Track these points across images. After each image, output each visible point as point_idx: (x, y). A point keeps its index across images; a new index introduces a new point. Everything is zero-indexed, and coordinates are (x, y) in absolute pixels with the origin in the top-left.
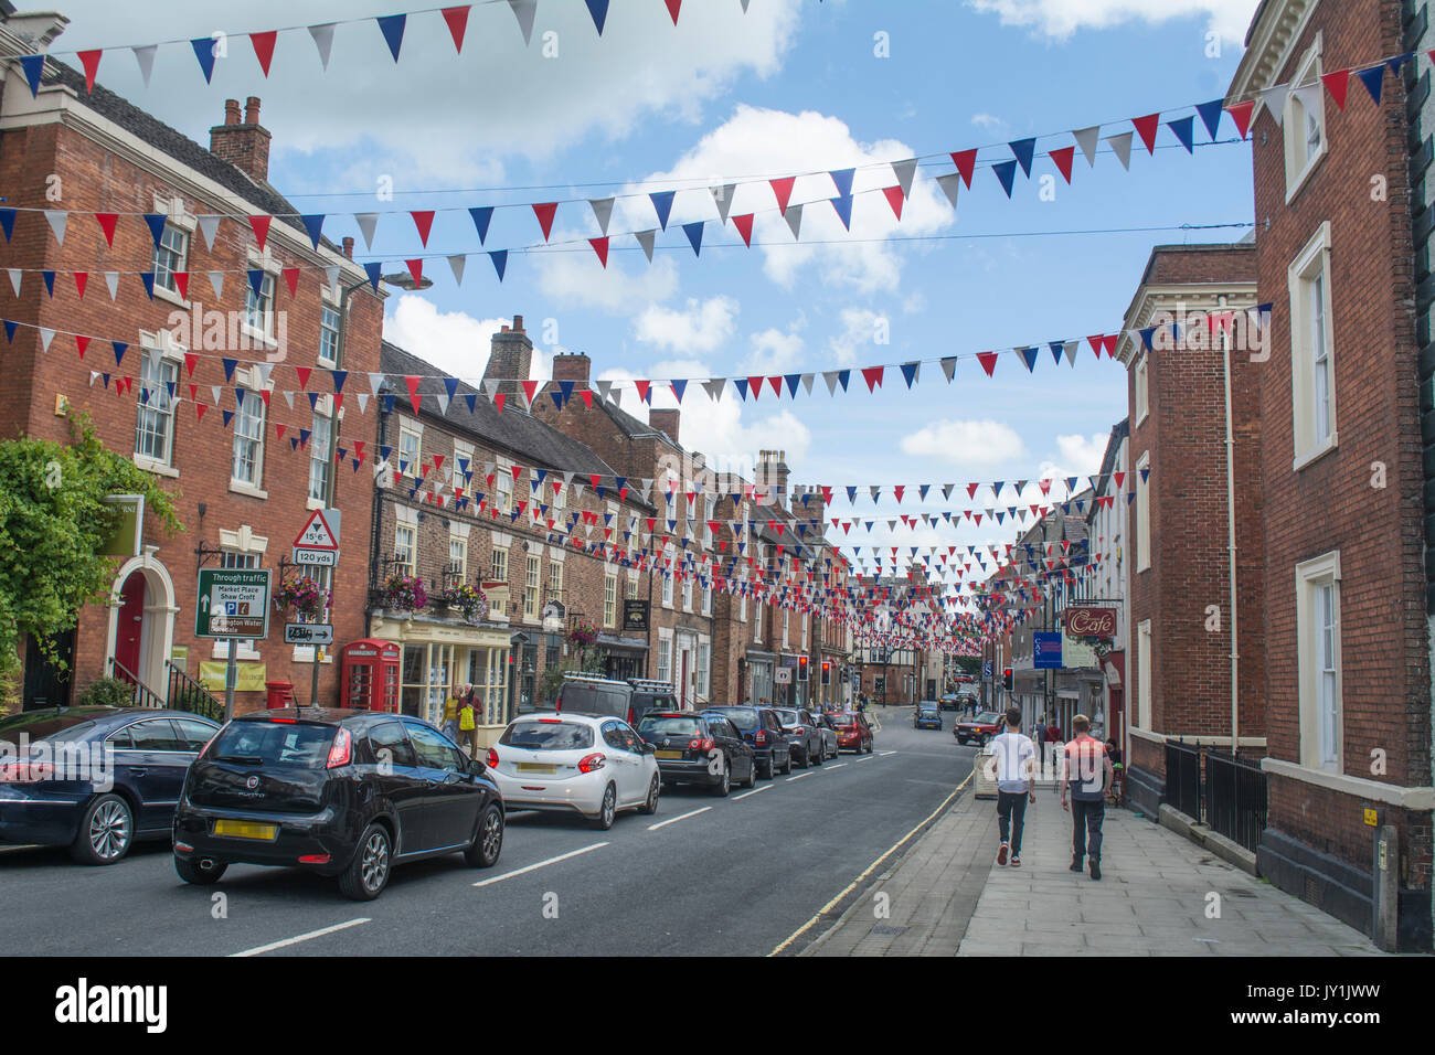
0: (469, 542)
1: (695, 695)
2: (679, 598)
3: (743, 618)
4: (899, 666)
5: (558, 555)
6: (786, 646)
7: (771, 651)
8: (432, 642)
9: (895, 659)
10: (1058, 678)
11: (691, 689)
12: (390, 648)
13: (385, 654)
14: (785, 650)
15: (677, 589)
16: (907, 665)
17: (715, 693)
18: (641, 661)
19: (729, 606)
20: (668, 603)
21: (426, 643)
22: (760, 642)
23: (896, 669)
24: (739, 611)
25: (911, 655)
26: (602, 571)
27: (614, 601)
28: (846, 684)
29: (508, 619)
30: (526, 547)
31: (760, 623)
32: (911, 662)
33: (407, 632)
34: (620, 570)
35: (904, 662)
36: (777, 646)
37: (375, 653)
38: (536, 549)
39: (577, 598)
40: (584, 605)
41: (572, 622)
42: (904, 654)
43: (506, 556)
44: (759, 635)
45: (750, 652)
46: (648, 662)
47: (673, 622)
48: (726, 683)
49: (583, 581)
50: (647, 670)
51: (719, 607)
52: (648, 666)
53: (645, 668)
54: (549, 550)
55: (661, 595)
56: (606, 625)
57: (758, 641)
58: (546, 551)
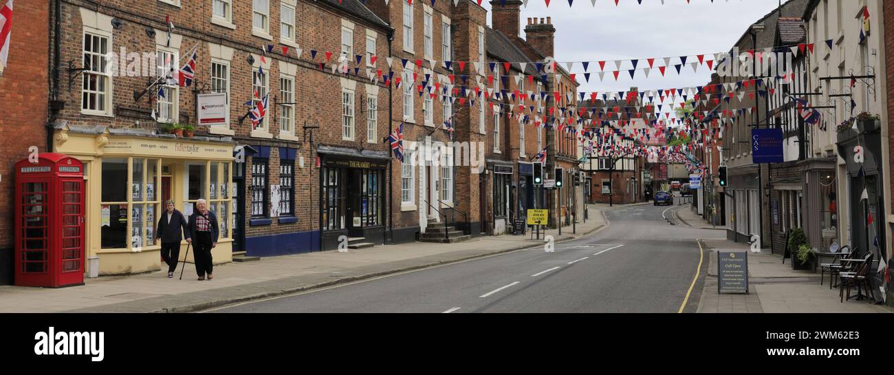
0: (181, 54)
1: (440, 202)
2: (420, 112)
3: (482, 130)
4: (622, 171)
5: (288, 70)
6: (523, 155)
7: (509, 160)
8: (131, 156)
9: (618, 166)
10: (774, 171)
11: (435, 195)
12: (69, 162)
13: (61, 169)
14: (523, 159)
15: (417, 105)
16: (629, 171)
17: (458, 198)
18: (383, 171)
19: (468, 120)
20: (409, 117)
21: (126, 157)
22: (500, 152)
23: (620, 174)
24: (478, 124)
25: (632, 162)
26: (338, 86)
27: (353, 115)
28: (577, 187)
29: (232, 133)
30: (251, 61)
31: (498, 135)
32: (632, 168)
33: (103, 146)
34: (357, 86)
35: (626, 168)
36: (514, 155)
37: (49, 169)
38: (263, 63)
39: (312, 111)
40: (319, 119)
41: (308, 135)
42: (626, 161)
43: (228, 69)
44: (498, 144)
45: (490, 161)
46: (391, 172)
47: (415, 135)
48: (468, 190)
49: (318, 96)
50: (391, 179)
51: (460, 121)
52: (391, 176)
53: (388, 178)
54: (277, 64)
55: (402, 111)
56: (345, 138)
57: (497, 151)
58: (275, 65)
